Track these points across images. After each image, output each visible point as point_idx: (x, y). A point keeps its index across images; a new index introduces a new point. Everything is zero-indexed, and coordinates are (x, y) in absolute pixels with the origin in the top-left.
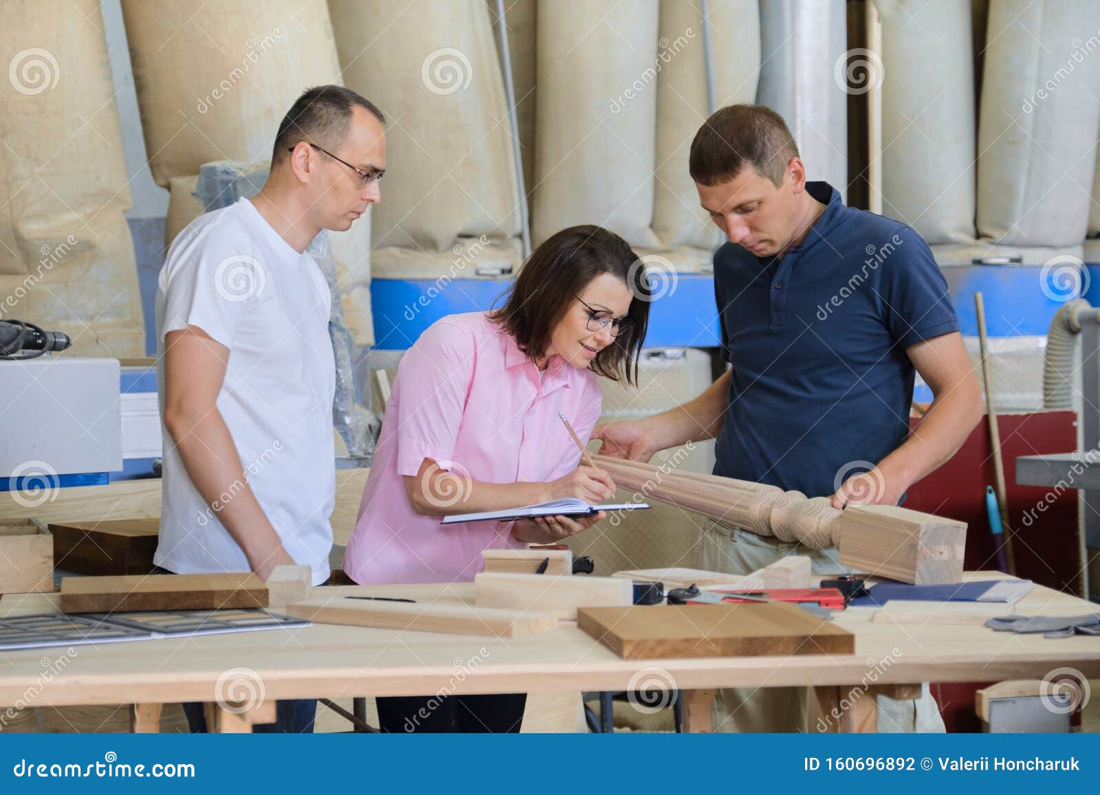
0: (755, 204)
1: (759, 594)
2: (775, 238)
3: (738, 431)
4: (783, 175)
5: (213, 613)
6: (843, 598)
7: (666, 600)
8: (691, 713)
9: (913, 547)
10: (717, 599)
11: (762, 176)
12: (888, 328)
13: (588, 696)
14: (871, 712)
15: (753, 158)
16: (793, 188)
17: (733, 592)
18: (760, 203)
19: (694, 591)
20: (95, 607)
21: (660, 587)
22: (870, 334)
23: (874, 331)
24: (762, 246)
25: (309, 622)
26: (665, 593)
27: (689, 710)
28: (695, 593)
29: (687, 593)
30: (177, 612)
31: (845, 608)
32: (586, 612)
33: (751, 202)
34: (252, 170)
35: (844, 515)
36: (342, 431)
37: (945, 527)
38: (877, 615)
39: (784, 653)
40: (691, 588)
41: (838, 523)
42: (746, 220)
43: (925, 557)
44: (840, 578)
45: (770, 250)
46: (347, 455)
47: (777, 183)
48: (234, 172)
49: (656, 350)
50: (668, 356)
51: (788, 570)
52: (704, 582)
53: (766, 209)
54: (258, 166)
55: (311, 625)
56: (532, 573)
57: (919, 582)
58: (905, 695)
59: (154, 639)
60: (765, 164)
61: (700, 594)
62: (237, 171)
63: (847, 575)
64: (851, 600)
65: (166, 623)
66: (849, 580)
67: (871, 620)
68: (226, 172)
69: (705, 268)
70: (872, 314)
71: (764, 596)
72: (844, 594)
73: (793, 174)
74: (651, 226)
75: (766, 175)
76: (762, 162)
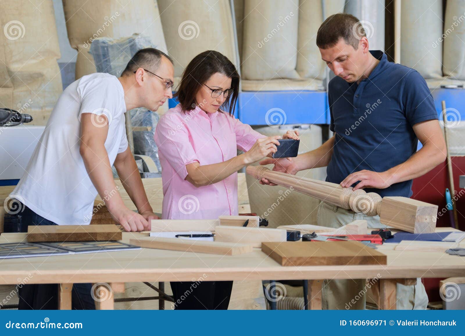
0: (345, 57)
1: (344, 237)
2: (355, 73)
3: (337, 162)
4: (358, 45)
5: (97, 243)
6: (382, 239)
7: (301, 239)
8: (312, 290)
9: (414, 216)
10: (325, 239)
11: (348, 45)
12: (405, 116)
13: (264, 282)
14: (394, 291)
15: (344, 36)
16: (363, 50)
17: (333, 236)
18: (348, 56)
19: (314, 235)
20: (43, 239)
21: (299, 233)
22: (397, 119)
23: (399, 117)
24: (349, 77)
25: (139, 247)
26: (301, 236)
27: (311, 289)
28: (314, 236)
29: (311, 236)
30: (80, 242)
31: (382, 243)
32: (265, 244)
33: (344, 56)
34: (115, 42)
35: (382, 201)
36: (155, 160)
37: (428, 208)
38: (397, 247)
39: (355, 264)
40: (313, 234)
41: (380, 204)
42: (342, 65)
43: (419, 221)
44: (380, 230)
45: (352, 79)
46: (157, 171)
47: (356, 48)
48: (107, 43)
49: (297, 125)
50: (302, 128)
51: (357, 226)
52: (318, 231)
53: (350, 60)
54: (118, 40)
55: (141, 249)
56: (241, 226)
57: (415, 232)
58: (409, 283)
59: (70, 254)
60: (350, 39)
61: (317, 236)
62: (108, 42)
63: (384, 228)
64: (385, 240)
65: (76, 247)
66: (384, 231)
67: (394, 249)
68: (104, 43)
69: (320, 88)
70: (399, 109)
71: (346, 237)
72: (382, 237)
73: (363, 44)
74: (296, 69)
75: (350, 44)
76: (348, 38)
